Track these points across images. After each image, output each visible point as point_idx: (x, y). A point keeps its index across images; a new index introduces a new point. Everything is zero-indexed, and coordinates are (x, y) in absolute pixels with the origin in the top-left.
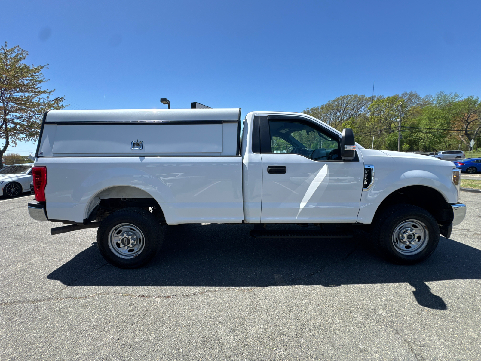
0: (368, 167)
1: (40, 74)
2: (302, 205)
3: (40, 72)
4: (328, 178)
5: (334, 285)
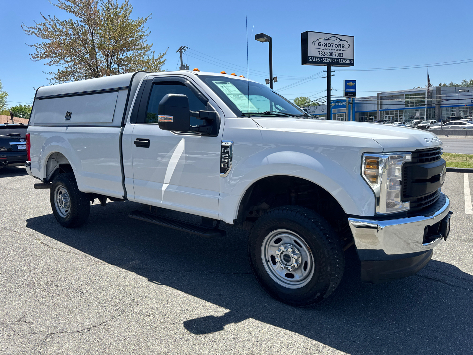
0: (226, 143)
1: (142, 28)
2: (165, 187)
3: (142, 26)
4: (185, 155)
5: (158, 283)
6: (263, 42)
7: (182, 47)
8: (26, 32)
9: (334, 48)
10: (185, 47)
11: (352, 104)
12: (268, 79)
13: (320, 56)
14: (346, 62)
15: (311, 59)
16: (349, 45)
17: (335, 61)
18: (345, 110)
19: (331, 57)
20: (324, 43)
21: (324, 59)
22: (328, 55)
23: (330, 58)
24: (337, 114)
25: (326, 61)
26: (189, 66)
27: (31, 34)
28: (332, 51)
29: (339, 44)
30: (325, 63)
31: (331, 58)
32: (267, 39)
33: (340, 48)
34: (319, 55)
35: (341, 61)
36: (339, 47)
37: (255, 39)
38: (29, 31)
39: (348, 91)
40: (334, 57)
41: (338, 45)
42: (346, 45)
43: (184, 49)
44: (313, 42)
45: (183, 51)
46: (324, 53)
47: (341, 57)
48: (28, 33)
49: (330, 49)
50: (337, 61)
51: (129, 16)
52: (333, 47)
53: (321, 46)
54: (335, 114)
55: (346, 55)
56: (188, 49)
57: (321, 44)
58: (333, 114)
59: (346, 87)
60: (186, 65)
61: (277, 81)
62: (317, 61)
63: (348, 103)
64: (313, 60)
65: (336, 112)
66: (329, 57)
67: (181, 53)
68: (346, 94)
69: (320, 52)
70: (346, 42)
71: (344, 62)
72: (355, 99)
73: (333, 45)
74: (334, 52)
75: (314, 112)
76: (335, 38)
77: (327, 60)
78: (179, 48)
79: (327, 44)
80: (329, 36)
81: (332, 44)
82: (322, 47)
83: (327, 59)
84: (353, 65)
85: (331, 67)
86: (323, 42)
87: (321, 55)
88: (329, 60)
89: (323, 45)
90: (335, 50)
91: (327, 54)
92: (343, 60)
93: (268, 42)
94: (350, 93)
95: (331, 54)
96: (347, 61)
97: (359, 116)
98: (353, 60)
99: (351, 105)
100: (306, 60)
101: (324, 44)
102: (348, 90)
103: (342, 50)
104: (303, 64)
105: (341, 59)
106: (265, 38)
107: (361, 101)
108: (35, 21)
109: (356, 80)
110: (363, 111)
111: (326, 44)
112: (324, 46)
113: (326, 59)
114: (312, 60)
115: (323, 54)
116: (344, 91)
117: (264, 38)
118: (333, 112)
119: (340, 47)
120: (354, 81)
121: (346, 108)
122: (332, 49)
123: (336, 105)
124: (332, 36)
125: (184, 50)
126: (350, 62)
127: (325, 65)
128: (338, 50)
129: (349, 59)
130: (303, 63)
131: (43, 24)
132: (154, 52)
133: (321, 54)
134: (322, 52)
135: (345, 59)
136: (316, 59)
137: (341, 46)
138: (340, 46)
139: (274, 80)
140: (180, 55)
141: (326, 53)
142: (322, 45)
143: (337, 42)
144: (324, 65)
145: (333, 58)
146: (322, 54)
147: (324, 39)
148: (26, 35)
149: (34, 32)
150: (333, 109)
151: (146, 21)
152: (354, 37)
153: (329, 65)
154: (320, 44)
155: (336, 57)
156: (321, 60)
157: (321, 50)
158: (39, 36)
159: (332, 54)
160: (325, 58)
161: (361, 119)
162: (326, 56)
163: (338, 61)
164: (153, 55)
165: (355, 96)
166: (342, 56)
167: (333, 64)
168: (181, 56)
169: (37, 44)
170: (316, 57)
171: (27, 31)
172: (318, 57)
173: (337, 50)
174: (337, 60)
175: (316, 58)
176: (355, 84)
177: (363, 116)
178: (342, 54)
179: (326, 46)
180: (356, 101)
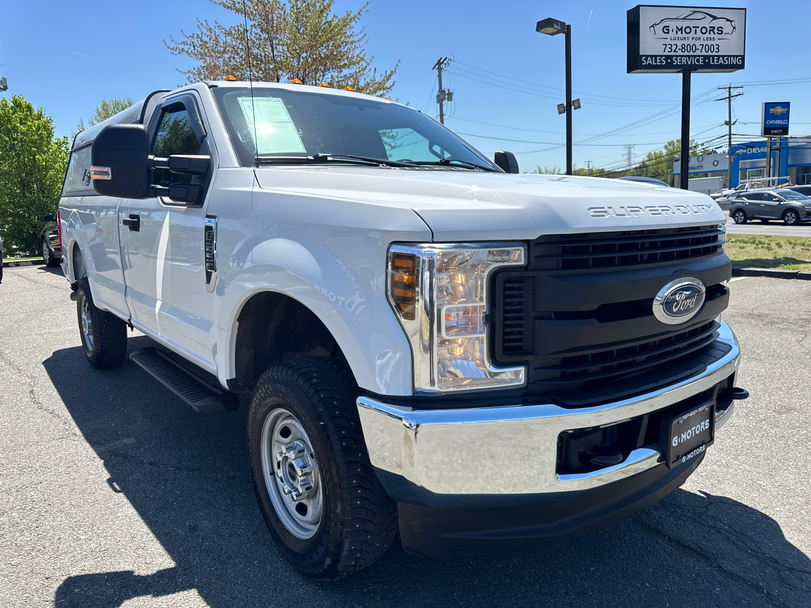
0: (209, 221)
6: (552, 34)
7: (441, 58)
8: (172, 51)
9: (699, 34)
10: (446, 58)
11: (779, 149)
12: (563, 104)
13: (667, 53)
14: (725, 62)
15: (646, 60)
16: (734, 28)
17: (701, 61)
18: (763, 162)
19: (691, 53)
20: (677, 27)
21: (676, 59)
22: (683, 50)
23: (689, 56)
24: (748, 170)
25: (679, 63)
26: (452, 92)
27: (179, 53)
28: (694, 42)
29: (710, 27)
30: (677, 67)
31: (692, 56)
32: (560, 28)
33: (712, 35)
34: (664, 51)
35: (713, 61)
36: (710, 34)
37: (537, 31)
38: (175, 48)
39: (771, 124)
40: (698, 53)
41: (708, 29)
42: (727, 27)
43: (445, 62)
44: (652, 26)
45: (444, 67)
46: (675, 46)
47: (714, 54)
48: (174, 52)
49: (690, 39)
50: (704, 62)
51: (330, 11)
52: (696, 33)
53: (668, 33)
54: (744, 170)
55: (727, 47)
56: (452, 61)
57: (668, 30)
58: (740, 171)
59: (768, 115)
60: (448, 91)
61: (579, 107)
62: (658, 64)
63: (771, 148)
64: (651, 62)
65: (748, 167)
66: (686, 53)
67: (440, 69)
68: (767, 131)
69: (666, 45)
70: (728, 20)
71: (721, 63)
72: (790, 140)
73: (696, 30)
74: (698, 43)
75: (702, 167)
76: (700, 16)
77: (683, 61)
78: (437, 61)
79: (682, 27)
80: (688, 12)
81: (694, 27)
82: (672, 34)
83: (683, 58)
84: (742, 67)
85: (691, 74)
86: (673, 25)
87: (669, 52)
88: (686, 61)
89: (675, 31)
90: (702, 39)
91: (683, 48)
92: (718, 59)
93: (564, 35)
94: (775, 129)
95: (691, 48)
96: (728, 59)
97: (797, 173)
98: (743, 57)
99: (778, 151)
100: (635, 62)
101: (675, 29)
102: (772, 122)
103: (716, 39)
104: (629, 71)
105: (713, 56)
106: (556, 26)
107: (803, 143)
108: (184, 31)
109: (789, 103)
110: (805, 163)
111: (679, 28)
112: (677, 33)
113: (678, 58)
114: (649, 61)
115: (673, 49)
116: (763, 124)
117: (552, 26)
118: (740, 167)
119: (712, 32)
120: (786, 105)
121: (766, 159)
122: (693, 38)
123: (748, 153)
124: (695, 12)
125: (445, 64)
126: (734, 61)
127: (679, 70)
128: (707, 38)
129: (734, 56)
130: (630, 69)
131: (195, 36)
132: (375, 69)
133: (668, 49)
134: (670, 46)
135: (723, 57)
136: (658, 61)
137: (716, 31)
138: (713, 30)
139: (573, 105)
140: (437, 74)
141: (680, 47)
142: (670, 31)
143: (707, 22)
144: (676, 70)
145: (695, 56)
146: (670, 50)
147: (676, 19)
148: (172, 55)
149: (183, 50)
150: (740, 161)
151: (360, 17)
152: (745, 9)
153: (687, 71)
154: (666, 30)
155: (704, 53)
156: (669, 61)
157: (668, 42)
158: (192, 55)
159: (693, 48)
160: (677, 56)
161: (800, 179)
162: (680, 53)
163: (707, 61)
164: (374, 76)
165: (787, 134)
166: (717, 50)
167: (695, 68)
168: (440, 76)
169: (194, 69)
170: (656, 56)
171: (173, 49)
172: (661, 56)
173: (705, 39)
174: (704, 60)
175: (658, 58)
176: (786, 109)
177: (806, 174)
178: (717, 46)
179: (679, 32)
180: (790, 145)
